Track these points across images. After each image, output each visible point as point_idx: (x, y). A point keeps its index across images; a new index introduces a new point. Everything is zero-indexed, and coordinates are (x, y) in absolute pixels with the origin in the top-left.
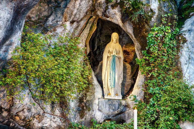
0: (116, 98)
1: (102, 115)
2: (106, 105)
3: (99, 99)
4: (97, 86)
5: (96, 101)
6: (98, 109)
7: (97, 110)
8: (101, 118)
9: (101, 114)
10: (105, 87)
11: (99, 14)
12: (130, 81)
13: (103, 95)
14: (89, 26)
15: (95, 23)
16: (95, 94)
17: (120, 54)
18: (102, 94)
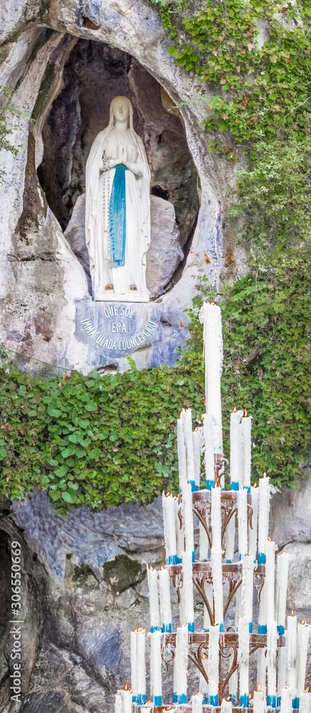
0: (133, 296)
1: (89, 353)
2: (99, 321)
3: (77, 301)
4: (71, 264)
5: (70, 311)
6: (75, 334)
7: (73, 337)
8: (87, 362)
9: (87, 348)
10: (96, 267)
11: (67, 19)
12: (173, 248)
13: (91, 291)
14: (38, 70)
15: (60, 69)
16: (65, 287)
17: (139, 162)
18: (86, 288)
